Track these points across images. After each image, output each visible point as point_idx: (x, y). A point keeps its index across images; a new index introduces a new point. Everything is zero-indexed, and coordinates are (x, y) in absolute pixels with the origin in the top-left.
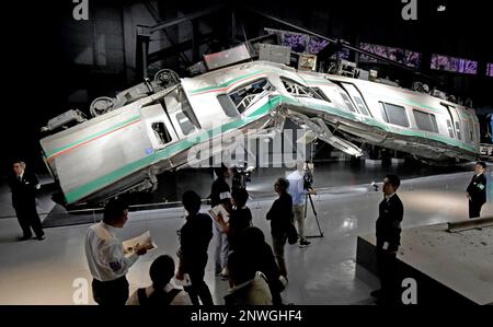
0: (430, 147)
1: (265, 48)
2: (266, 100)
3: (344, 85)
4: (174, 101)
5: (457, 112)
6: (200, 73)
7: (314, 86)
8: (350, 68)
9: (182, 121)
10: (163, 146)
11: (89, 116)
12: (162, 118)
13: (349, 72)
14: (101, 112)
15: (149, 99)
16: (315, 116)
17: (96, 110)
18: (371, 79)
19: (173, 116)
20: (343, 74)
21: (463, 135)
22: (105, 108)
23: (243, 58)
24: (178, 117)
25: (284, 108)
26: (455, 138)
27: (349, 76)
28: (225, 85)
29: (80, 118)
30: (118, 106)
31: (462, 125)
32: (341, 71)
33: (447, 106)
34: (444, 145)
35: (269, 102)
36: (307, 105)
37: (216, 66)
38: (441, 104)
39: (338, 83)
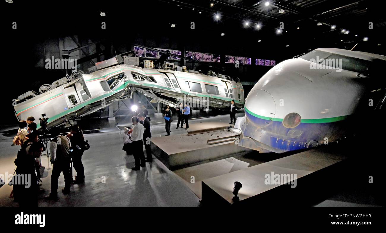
0: (214, 102)
1: (126, 58)
2: (122, 83)
3: (167, 74)
4: (80, 84)
5: (231, 85)
6: (93, 71)
7: (150, 75)
8: (171, 66)
9: (83, 94)
10: (73, 106)
11: (39, 94)
12: (74, 93)
13: (170, 68)
14: (44, 91)
15: (68, 85)
16: (148, 89)
17: (42, 91)
18: (183, 70)
19: (79, 92)
20: (168, 69)
21: (234, 96)
22: (46, 90)
23: (114, 64)
24: (81, 92)
25: (130, 86)
26: (229, 97)
27: (171, 69)
28: (104, 77)
29: (34, 95)
30: (53, 88)
31: (233, 91)
32: (166, 67)
33: (225, 82)
34: (222, 101)
35: (124, 84)
36: (143, 85)
37: (101, 68)
38: (222, 81)
39: (165, 73)
